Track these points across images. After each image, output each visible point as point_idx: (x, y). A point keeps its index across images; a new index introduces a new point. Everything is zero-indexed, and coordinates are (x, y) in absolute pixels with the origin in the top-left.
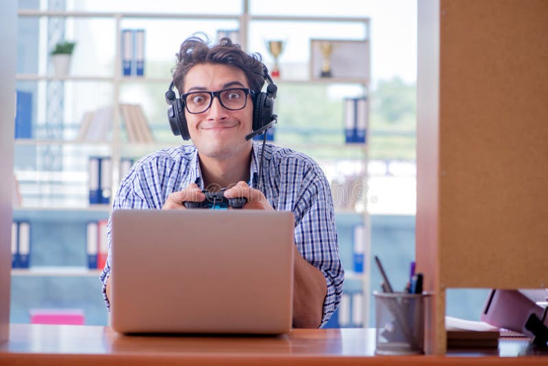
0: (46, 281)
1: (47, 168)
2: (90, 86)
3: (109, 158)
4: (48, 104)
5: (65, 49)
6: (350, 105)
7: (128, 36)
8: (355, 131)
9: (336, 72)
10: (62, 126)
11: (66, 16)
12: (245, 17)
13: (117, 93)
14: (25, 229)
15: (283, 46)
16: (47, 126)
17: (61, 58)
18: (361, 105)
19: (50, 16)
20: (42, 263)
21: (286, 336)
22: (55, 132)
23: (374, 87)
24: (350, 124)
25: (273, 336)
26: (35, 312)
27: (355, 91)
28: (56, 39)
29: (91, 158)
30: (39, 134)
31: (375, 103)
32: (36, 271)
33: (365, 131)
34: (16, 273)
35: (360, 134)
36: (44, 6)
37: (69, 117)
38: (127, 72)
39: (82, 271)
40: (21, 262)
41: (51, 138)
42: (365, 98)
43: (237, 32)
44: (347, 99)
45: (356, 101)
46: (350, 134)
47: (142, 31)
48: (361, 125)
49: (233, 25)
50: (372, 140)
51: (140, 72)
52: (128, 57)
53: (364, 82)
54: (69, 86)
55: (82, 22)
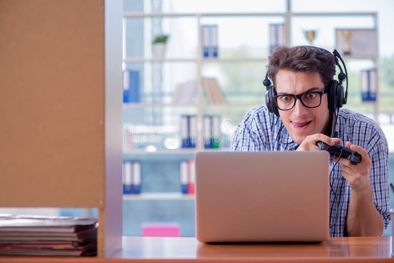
0: (154, 203)
1: (154, 124)
2: (180, 65)
3: (195, 116)
4: (152, 79)
5: (162, 40)
6: (365, 75)
7: (206, 30)
8: (369, 93)
9: (354, 51)
10: (162, 94)
11: (162, 16)
12: (288, 14)
13: (199, 70)
14: (137, 167)
15: (316, 33)
16: (153, 94)
17: (159, 46)
18: (373, 75)
19: (152, 16)
20: (149, 190)
21: (325, 243)
22: (157, 99)
23: (381, 62)
24: (365, 88)
25: (316, 243)
26: (146, 225)
27: (367, 64)
28: (157, 32)
29: (183, 116)
30: (149, 100)
31: (382, 73)
32: (145, 196)
33: (375, 94)
35: (372, 96)
36: (148, 9)
37: (168, 87)
38: (206, 55)
39: (177, 196)
40: (134, 190)
41: (154, 103)
42: (375, 70)
43: (283, 25)
44: (362, 71)
45: (368, 72)
46: (366, 96)
47: (216, 26)
48: (373, 89)
49: (280, 20)
50: (382, 100)
51: (215, 55)
52: (207, 43)
53: (374, 58)
54: (167, 66)
55: (175, 20)
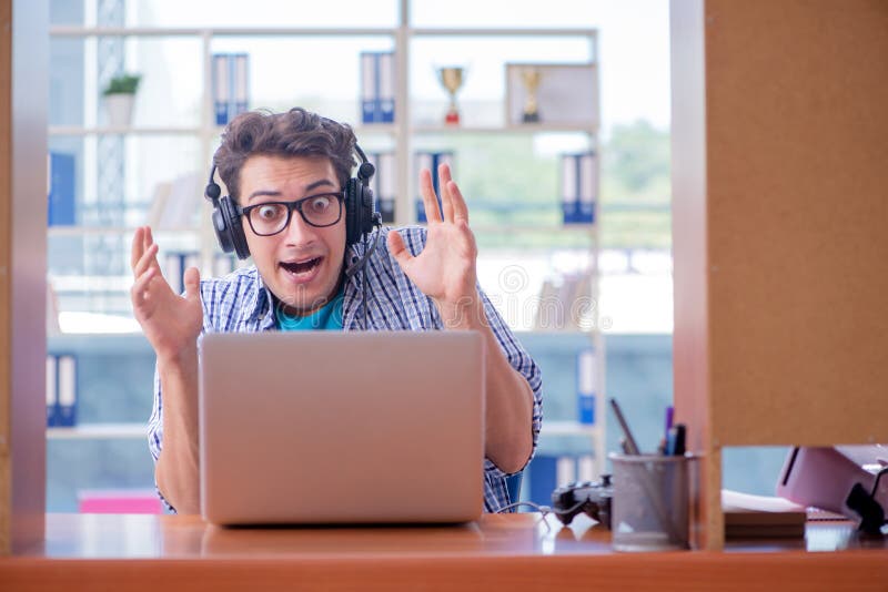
0: (103, 445)
1: (101, 271)
2: (166, 140)
3: (196, 254)
4: (100, 172)
5: (125, 86)
6: (570, 166)
7: (222, 63)
8: (578, 204)
9: (547, 113)
10: (122, 206)
11: (125, 35)
12: (404, 31)
13: (206, 153)
14: (67, 367)
15: (464, 74)
16: (100, 206)
17: (119, 101)
18: (587, 164)
19: (100, 35)
20: (95, 418)
21: (474, 526)
22: (112, 215)
23: (605, 136)
24: (569, 194)
25: (455, 525)
26: (85, 494)
27: (577, 142)
28: (111, 71)
29: (169, 254)
30: (88, 217)
31: (609, 160)
32: (86, 430)
33: (593, 205)
34: (54, 434)
35: (586, 210)
36: (90, 20)
37: (133, 191)
38: (222, 119)
40: (63, 417)
41: (107, 224)
42: (592, 154)
43: (392, 54)
44: (564, 156)
45: (578, 158)
46: (571, 210)
47: (244, 56)
48: (587, 196)
49: (385, 44)
50: (605, 219)
52: (223, 96)
53: (591, 129)
54: (133, 143)
55: (150, 43)
